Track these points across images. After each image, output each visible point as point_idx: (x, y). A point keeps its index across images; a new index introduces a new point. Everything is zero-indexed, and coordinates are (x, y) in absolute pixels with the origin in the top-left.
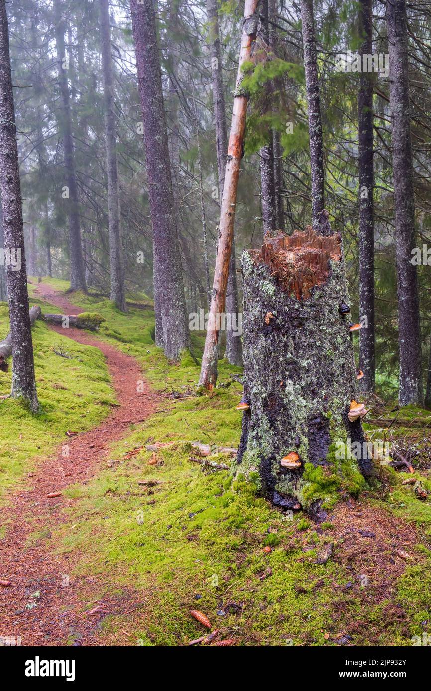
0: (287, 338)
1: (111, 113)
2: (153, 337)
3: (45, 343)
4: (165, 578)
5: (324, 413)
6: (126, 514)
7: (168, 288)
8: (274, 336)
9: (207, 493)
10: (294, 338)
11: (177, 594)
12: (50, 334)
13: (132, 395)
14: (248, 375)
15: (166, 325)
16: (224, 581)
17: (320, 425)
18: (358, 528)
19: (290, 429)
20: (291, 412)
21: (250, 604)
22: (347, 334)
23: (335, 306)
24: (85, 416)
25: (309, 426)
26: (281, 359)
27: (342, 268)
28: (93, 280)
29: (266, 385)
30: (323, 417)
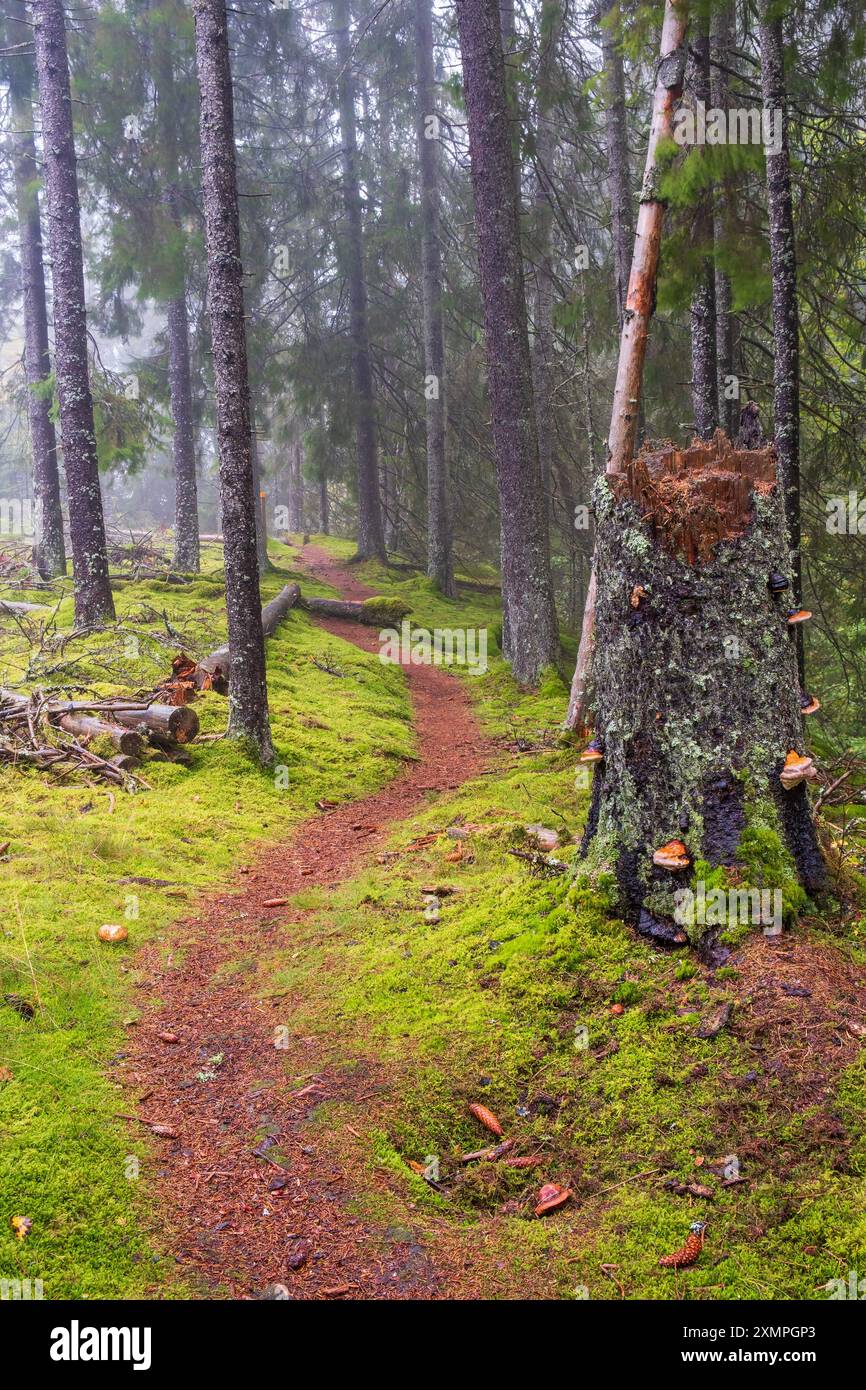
0: (670, 633)
1: (433, 240)
2: (500, 644)
3: (302, 649)
4: (432, 1046)
5: (734, 772)
6: (387, 939)
7: (521, 554)
8: (646, 630)
9: (527, 909)
10: (681, 633)
11: (450, 1075)
12: (313, 634)
13: (445, 744)
14: (601, 699)
15: (516, 621)
16: (533, 1058)
17: (726, 793)
18: (782, 980)
19: (672, 799)
20: (674, 769)
21: (574, 1099)
22: (784, 628)
23: (761, 578)
24: (354, 776)
25: (705, 794)
26: (658, 672)
27: (776, 508)
28: (398, 540)
29: (631, 718)
30: (732, 779)
